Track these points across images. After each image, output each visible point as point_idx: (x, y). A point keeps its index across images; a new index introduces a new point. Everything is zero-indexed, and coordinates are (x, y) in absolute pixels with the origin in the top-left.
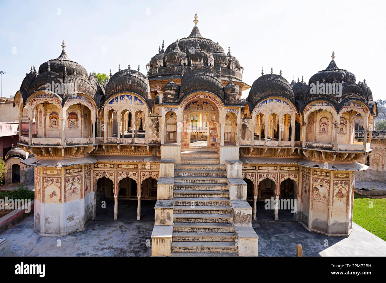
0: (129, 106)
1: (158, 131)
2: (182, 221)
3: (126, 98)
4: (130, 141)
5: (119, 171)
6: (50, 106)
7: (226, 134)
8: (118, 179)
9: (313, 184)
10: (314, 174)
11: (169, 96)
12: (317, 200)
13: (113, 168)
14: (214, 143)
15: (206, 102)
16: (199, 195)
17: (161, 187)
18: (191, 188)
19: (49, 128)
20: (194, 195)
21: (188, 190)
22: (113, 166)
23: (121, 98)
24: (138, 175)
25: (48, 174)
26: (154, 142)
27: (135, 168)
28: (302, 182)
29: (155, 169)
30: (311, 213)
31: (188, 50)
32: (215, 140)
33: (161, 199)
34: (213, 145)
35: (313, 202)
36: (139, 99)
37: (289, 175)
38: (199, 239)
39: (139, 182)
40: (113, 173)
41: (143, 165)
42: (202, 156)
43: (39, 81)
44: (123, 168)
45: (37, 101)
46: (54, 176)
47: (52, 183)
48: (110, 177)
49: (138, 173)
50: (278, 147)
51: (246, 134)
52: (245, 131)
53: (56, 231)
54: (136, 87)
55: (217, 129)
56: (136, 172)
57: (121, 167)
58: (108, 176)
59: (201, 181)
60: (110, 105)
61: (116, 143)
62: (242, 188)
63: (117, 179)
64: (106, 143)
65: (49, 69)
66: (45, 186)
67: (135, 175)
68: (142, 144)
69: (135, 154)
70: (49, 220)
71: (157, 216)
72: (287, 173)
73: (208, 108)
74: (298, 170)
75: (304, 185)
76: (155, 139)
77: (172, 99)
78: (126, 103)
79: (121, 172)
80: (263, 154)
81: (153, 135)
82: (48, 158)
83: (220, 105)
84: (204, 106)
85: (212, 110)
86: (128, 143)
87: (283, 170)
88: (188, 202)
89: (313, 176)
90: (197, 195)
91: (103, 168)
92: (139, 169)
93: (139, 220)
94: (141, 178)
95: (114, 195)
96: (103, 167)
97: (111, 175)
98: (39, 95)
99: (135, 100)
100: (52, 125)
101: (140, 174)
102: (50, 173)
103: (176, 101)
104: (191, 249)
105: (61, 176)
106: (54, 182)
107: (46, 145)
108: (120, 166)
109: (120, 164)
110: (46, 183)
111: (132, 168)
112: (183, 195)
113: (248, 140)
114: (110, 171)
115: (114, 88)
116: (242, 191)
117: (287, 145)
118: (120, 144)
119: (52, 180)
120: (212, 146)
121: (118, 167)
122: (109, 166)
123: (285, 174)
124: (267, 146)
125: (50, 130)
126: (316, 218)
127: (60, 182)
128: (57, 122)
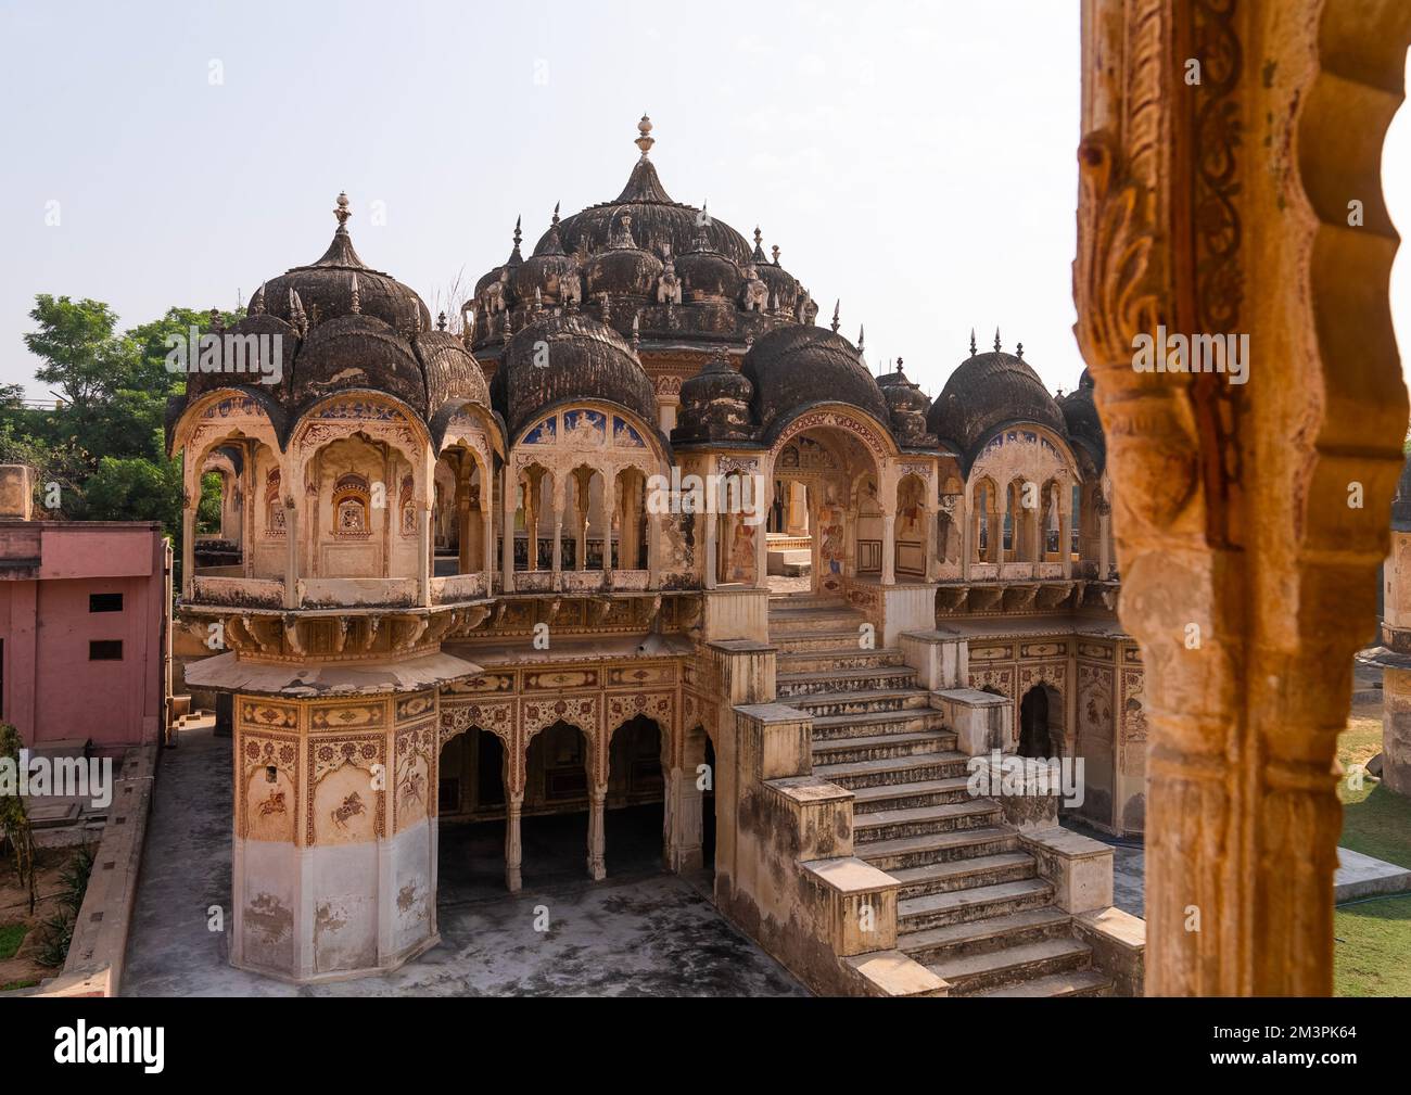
0: (596, 452)
1: (690, 541)
2: (866, 838)
3: (584, 422)
4: (598, 584)
5: (527, 700)
6: (338, 450)
7: (866, 549)
8: (526, 731)
9: (1123, 691)
10: (1128, 659)
11: (731, 417)
12: (1136, 738)
13: (507, 690)
14: (833, 578)
15: (808, 440)
16: (873, 750)
17: (775, 734)
18: (839, 730)
19: (331, 539)
20: (859, 751)
21: (830, 739)
22: (508, 682)
23: (566, 420)
24: (597, 708)
25: (332, 726)
26: (677, 582)
27: (587, 684)
28: (1077, 690)
29: (656, 682)
30: (1121, 780)
31: (659, 249)
32: (836, 570)
33: (776, 774)
34: (830, 585)
35: (1127, 744)
36: (630, 428)
37: (1042, 671)
38: (942, 885)
39: (602, 735)
40: (509, 712)
41: (614, 671)
42: (815, 624)
43: (332, 353)
44: (546, 688)
45: (324, 433)
46: (354, 733)
47: (348, 760)
48: (497, 727)
49: (598, 704)
50: (1031, 583)
51: (949, 545)
52: (946, 536)
53: (359, 956)
54: (618, 383)
55: (842, 531)
56: (589, 700)
57: (537, 683)
58: (490, 722)
59: (855, 707)
60: (530, 448)
61: (550, 590)
62: (999, 715)
63: (522, 731)
64: (512, 593)
65: (356, 308)
66: (319, 774)
67: (589, 710)
68: (639, 590)
69: (588, 631)
70: (332, 913)
71: (809, 828)
72: (1036, 665)
73: (816, 460)
74: (1064, 653)
75: (1086, 699)
76: (680, 572)
77: (738, 428)
78: (585, 440)
79: (538, 704)
80: (987, 609)
81: (674, 556)
82: (335, 660)
83: (881, 451)
84: (802, 453)
85: (827, 465)
86: (590, 589)
87: (1027, 656)
88: (856, 777)
89: (1124, 666)
90: (867, 751)
91: (471, 692)
92: (603, 688)
93: (602, 881)
94: (609, 720)
95: (513, 795)
96: (471, 689)
97: (500, 716)
98: (332, 409)
99: (615, 429)
100: (344, 528)
101: (606, 706)
102: (342, 722)
103: (752, 437)
104: (935, 919)
105: (382, 731)
106: (357, 755)
107: (357, 606)
108: (533, 681)
109: (532, 675)
110: (323, 764)
111: (578, 686)
112: (829, 755)
113: (953, 562)
114: (497, 702)
115: (543, 384)
116: (1001, 723)
117: (1052, 575)
118: (566, 596)
119: (348, 750)
120: (828, 590)
121: (528, 686)
122: (492, 683)
123: (1034, 670)
124: (1003, 580)
125: (336, 549)
126: (1135, 794)
127: (378, 752)
128: (362, 516)
